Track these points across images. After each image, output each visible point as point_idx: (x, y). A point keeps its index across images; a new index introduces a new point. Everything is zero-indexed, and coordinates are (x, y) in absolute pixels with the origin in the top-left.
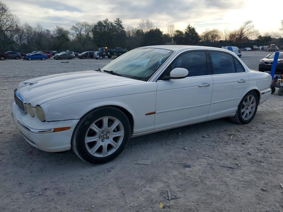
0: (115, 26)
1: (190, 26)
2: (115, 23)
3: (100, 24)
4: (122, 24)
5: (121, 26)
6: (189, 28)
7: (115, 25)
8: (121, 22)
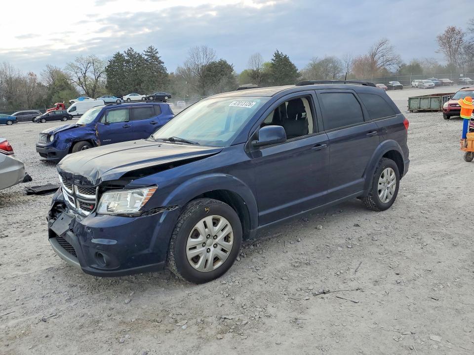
0: (146, 60)
1: (280, 53)
2: (146, 55)
3: (118, 57)
4: (158, 55)
5: (157, 59)
6: (277, 56)
7: (146, 57)
8: (157, 53)
